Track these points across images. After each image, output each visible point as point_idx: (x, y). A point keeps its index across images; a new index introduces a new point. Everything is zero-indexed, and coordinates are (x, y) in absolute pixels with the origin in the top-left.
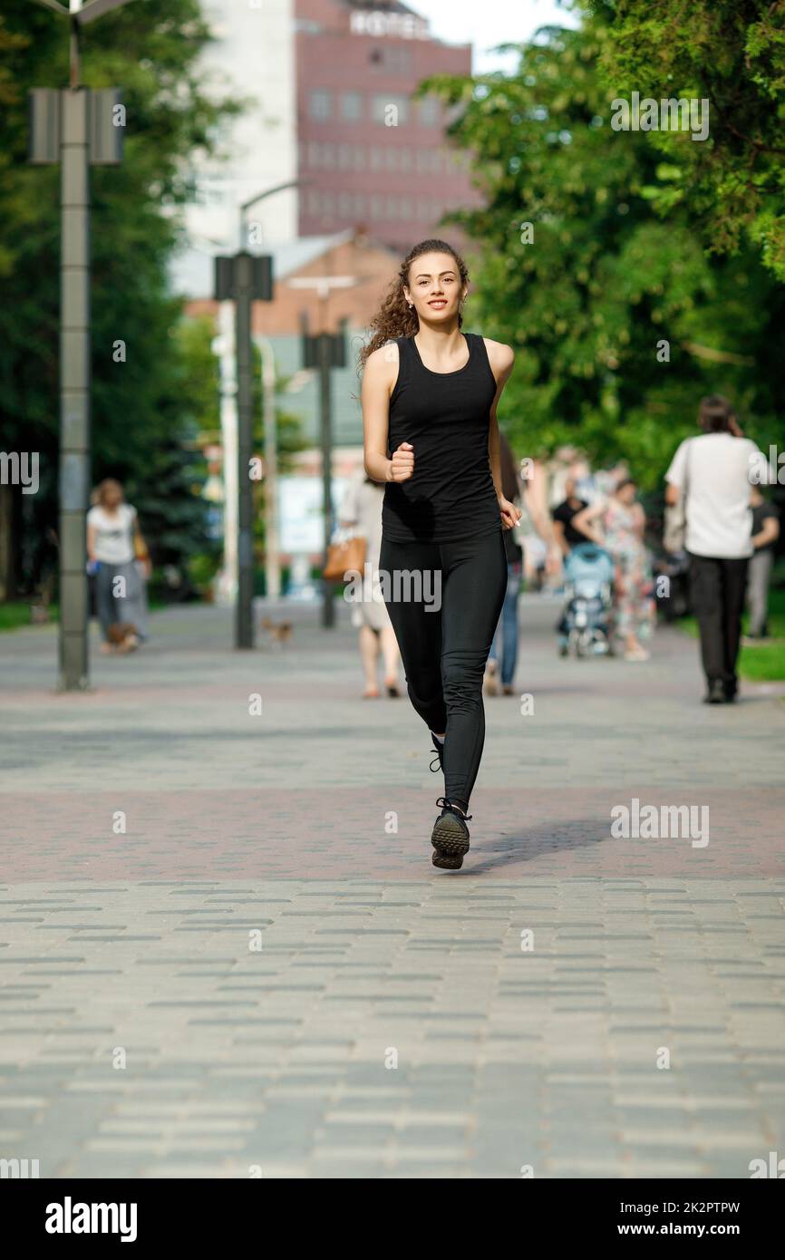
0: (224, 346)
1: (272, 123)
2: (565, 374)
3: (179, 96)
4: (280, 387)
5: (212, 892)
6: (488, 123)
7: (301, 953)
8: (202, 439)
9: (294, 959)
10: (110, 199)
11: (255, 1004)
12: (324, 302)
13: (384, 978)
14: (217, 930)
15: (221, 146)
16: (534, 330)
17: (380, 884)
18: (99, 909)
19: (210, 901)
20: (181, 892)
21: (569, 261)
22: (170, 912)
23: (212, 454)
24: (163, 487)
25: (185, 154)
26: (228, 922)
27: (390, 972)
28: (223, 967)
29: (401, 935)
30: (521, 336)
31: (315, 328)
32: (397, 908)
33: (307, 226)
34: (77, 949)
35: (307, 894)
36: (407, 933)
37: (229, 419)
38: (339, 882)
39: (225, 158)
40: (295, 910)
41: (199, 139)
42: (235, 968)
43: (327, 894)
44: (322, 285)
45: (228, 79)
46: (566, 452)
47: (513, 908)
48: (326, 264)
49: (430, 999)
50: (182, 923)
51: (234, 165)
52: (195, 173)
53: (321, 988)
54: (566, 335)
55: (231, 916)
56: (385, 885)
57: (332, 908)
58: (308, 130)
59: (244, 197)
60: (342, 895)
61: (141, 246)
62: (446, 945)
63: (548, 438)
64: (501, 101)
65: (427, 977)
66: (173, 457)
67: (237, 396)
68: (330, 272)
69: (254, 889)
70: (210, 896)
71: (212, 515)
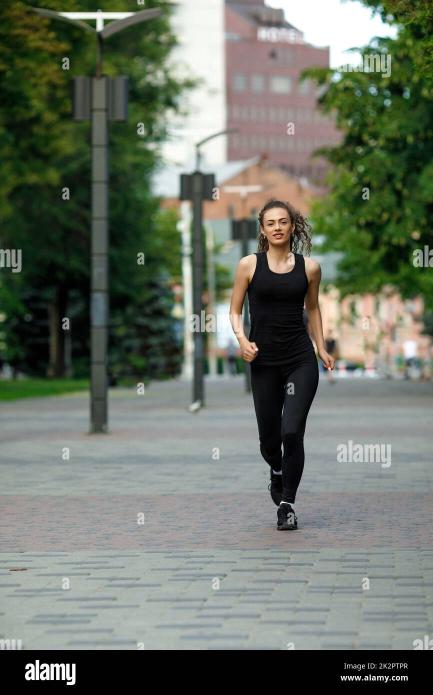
0: (184, 226)
1: (213, 92)
2: (389, 244)
3: (157, 78)
4: (217, 250)
5: (189, 557)
6: (341, 96)
7: (244, 595)
8: (170, 281)
9: (241, 598)
10: (118, 139)
11: (220, 626)
12: (244, 200)
13: (296, 610)
14: (194, 580)
15: (182, 107)
16: (370, 218)
17: (289, 552)
18: (123, 567)
19: (188, 563)
20: (171, 557)
21: (390, 177)
22: (165, 569)
23: (177, 290)
24: (148, 310)
25: (162, 113)
26: (200, 576)
27: (298, 606)
28: (198, 604)
29: (303, 584)
30: (362, 221)
31: (239, 216)
32: (299, 567)
33: (232, 155)
34: (111, 593)
35: (246, 558)
36: (307, 582)
37: (187, 269)
38: (264, 551)
39: (186, 114)
40: (239, 568)
41: (170, 103)
42: (206, 604)
43: (258, 558)
44: (243, 190)
45: (187, 67)
46: (388, 288)
47: (369, 567)
48: (243, 177)
49: (324, 623)
50: (173, 576)
51: (192, 119)
52: (166, 123)
53: (259, 616)
54: (389, 221)
55: (202, 572)
56: (292, 552)
57: (261, 567)
58: (232, 97)
59: (198, 139)
60: (266, 559)
61: (136, 166)
62: (332, 590)
63: (377, 280)
64: (349, 83)
65: (320, 610)
66: (155, 292)
67: (192, 256)
68: (246, 183)
69: (214, 555)
70: (188, 559)
71: (177, 327)
